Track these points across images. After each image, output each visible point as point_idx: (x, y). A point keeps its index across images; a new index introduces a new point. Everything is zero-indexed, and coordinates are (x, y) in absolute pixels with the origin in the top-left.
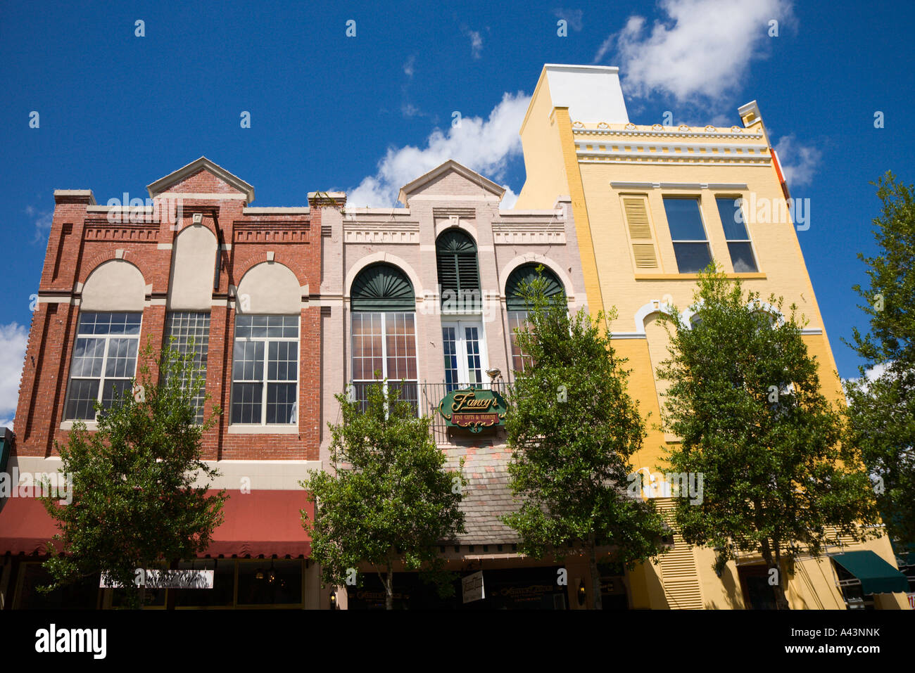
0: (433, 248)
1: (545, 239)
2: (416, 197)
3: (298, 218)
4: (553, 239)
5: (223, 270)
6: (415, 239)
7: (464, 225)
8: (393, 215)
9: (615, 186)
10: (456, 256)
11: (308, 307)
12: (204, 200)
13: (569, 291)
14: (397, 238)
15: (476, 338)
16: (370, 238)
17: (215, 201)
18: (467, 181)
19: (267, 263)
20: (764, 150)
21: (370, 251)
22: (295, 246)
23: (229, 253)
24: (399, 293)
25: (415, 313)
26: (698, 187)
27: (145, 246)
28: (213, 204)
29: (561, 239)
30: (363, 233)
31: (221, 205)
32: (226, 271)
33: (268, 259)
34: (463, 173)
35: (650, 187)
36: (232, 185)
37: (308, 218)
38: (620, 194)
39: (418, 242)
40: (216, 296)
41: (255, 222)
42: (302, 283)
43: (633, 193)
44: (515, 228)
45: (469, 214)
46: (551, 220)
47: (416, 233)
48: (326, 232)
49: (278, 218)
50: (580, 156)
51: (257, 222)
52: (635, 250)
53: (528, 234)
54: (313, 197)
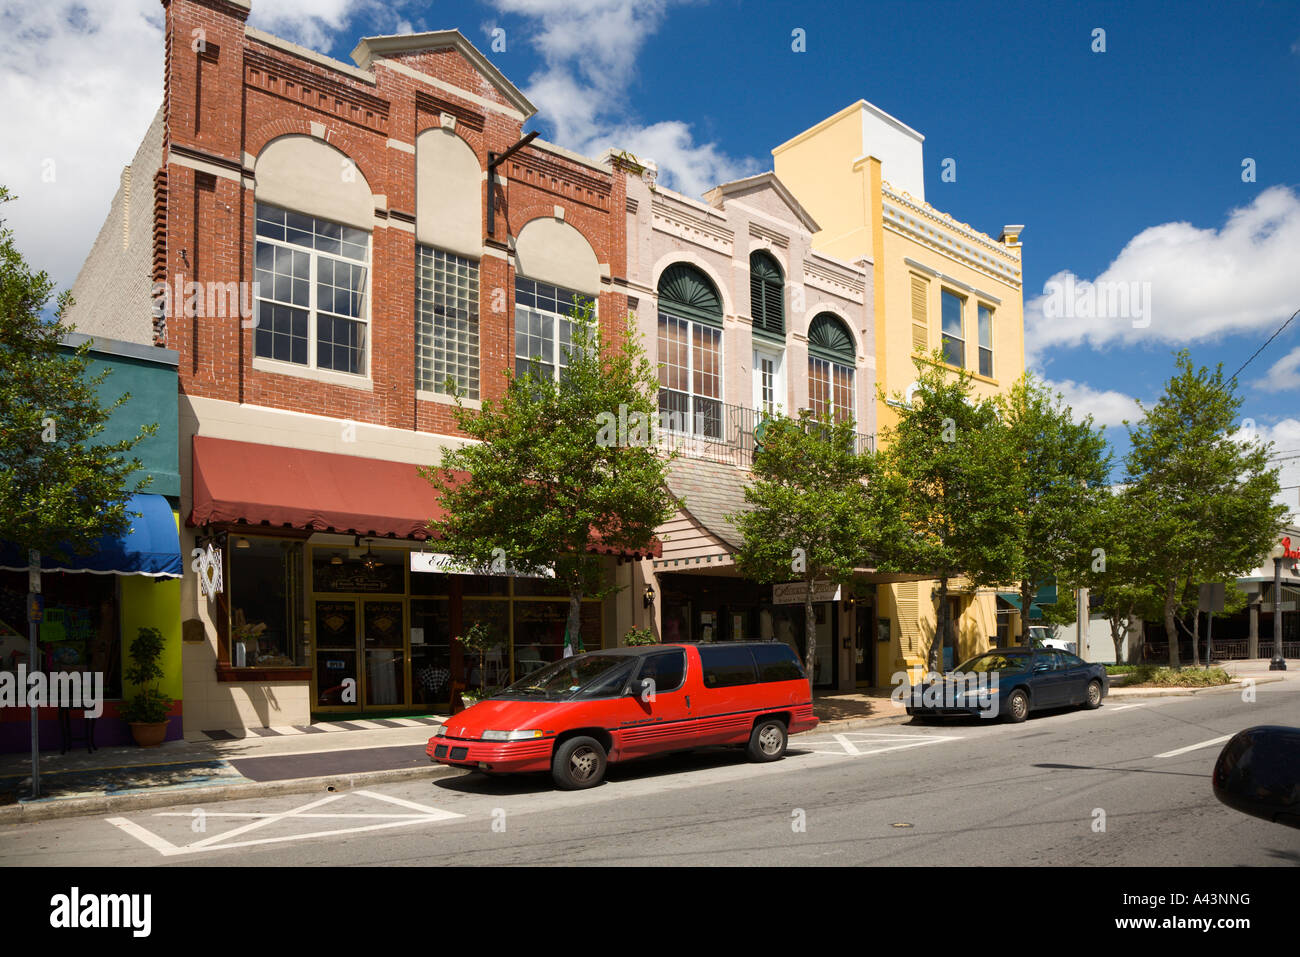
0: (747, 267)
1: (846, 293)
2: (731, 203)
3: (598, 176)
4: (852, 296)
5: (498, 211)
6: (727, 249)
7: (775, 251)
8: (709, 214)
9: (908, 262)
10: (763, 282)
11: (610, 292)
12: (460, 98)
13: (860, 351)
14: (709, 242)
15: (771, 371)
16: (679, 231)
17: (477, 106)
18: (784, 204)
19: (554, 220)
20: (1017, 274)
21: (681, 248)
22: (590, 210)
23: (504, 190)
24: (704, 304)
25: (723, 332)
26: (967, 288)
27: (364, 133)
28: (472, 109)
29: (859, 298)
30: (673, 223)
31: (487, 116)
32: (502, 212)
33: (556, 215)
34: (782, 193)
35: (934, 274)
36: (501, 92)
37: (610, 181)
38: (911, 272)
39: (730, 254)
40: (489, 242)
41: (538, 159)
42: (601, 260)
43: (920, 274)
44: (821, 272)
45: (782, 241)
46: (856, 277)
47: (729, 244)
48: (632, 206)
49: (571, 166)
50: (886, 220)
51: (541, 160)
52: (914, 329)
53: (833, 283)
54: (618, 155)
